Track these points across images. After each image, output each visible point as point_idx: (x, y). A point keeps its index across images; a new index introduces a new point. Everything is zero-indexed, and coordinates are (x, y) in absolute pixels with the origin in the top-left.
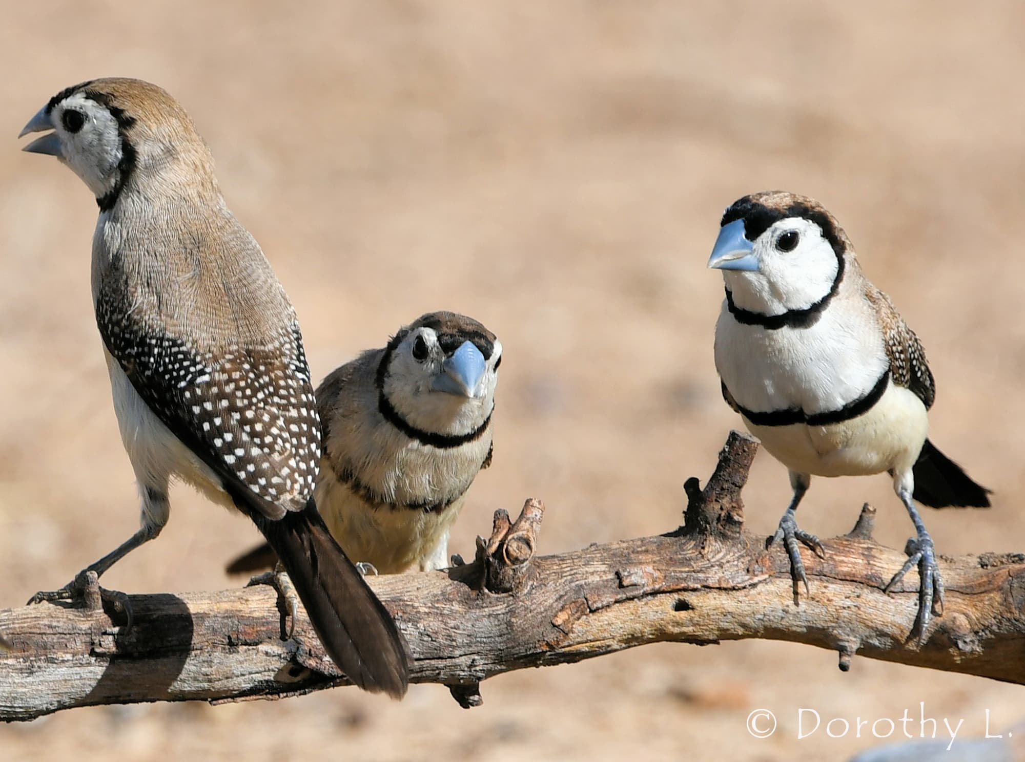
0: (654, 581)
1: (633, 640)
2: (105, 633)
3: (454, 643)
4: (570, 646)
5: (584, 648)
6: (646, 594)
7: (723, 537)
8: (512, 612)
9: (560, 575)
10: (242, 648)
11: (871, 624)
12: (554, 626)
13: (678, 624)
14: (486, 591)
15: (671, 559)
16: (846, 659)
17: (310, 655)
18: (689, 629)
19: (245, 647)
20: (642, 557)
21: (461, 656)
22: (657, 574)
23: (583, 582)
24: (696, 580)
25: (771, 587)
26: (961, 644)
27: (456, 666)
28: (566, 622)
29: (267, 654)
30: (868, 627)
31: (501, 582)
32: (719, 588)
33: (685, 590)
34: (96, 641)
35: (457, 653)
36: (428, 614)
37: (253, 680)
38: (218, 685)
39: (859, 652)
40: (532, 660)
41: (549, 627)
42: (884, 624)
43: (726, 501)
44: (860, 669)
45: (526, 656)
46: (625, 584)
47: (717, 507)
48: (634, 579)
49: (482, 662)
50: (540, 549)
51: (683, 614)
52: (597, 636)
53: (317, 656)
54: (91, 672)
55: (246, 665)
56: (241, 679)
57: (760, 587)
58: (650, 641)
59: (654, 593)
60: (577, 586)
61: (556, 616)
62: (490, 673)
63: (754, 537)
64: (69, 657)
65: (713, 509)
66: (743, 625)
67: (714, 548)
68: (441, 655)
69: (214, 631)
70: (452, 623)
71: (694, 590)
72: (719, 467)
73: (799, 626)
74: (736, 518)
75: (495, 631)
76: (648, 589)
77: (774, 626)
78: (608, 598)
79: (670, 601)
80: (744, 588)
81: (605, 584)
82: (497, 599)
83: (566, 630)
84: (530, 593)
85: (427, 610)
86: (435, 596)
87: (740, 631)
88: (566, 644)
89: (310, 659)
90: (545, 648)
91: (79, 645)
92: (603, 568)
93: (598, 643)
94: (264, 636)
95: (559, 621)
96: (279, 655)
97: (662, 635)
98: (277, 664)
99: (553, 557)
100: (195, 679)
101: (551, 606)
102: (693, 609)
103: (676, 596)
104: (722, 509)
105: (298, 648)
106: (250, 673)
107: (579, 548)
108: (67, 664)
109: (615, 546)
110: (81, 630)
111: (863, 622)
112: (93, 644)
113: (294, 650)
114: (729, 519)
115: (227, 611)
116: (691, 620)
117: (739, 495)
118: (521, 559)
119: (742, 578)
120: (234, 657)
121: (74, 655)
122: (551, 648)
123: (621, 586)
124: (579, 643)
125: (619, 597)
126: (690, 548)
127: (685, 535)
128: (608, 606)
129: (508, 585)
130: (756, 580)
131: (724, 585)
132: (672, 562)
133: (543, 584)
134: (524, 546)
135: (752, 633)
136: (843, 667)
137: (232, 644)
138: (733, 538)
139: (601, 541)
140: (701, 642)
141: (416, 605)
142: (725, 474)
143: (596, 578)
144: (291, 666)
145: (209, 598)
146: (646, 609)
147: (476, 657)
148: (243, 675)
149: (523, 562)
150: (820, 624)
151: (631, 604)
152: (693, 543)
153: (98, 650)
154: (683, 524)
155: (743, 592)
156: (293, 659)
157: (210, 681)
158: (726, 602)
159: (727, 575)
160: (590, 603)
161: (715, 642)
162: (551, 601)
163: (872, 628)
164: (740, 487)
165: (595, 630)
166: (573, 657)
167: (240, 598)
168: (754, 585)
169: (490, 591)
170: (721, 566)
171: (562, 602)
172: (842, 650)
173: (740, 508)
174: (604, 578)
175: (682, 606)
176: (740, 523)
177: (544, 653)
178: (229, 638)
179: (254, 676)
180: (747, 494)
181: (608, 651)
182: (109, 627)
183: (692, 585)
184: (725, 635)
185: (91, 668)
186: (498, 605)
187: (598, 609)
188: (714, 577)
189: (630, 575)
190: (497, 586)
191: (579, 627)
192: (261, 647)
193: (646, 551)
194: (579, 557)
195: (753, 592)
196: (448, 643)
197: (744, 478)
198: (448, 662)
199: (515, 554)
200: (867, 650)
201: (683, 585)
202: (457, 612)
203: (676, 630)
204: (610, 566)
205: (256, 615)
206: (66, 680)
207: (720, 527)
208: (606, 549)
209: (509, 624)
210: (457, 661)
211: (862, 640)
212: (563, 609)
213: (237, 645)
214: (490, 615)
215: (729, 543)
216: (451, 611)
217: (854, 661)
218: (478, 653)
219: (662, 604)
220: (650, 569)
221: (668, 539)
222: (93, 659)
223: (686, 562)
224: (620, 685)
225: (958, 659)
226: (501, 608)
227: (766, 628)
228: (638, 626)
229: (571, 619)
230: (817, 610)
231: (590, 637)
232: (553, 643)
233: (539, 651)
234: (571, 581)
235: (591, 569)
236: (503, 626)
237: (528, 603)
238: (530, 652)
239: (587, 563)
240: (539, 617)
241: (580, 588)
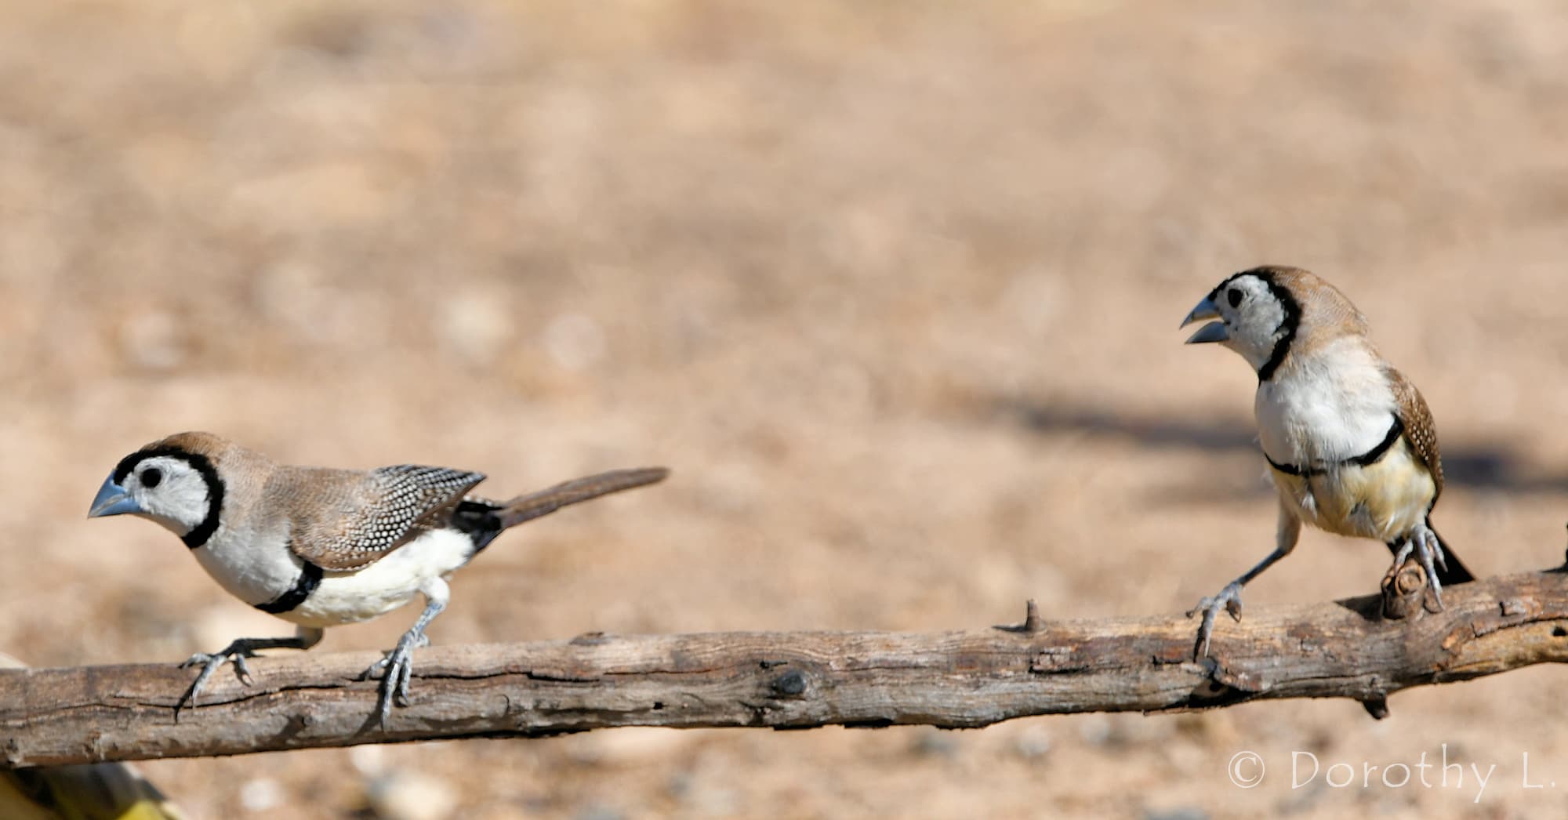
0: (1533, 611)
1: (1518, 662)
2: (1042, 653)
3: (1356, 664)
4: (1460, 666)
5: (1474, 669)
6: (1525, 623)
8: (1405, 637)
9: (1451, 604)
10: (1166, 667)
12: (1443, 649)
13: (1556, 648)
14: (1383, 619)
15: (1550, 592)
17: (1226, 672)
19: (1169, 666)
20: (1522, 590)
21: (1362, 675)
22: (1535, 604)
23: (1470, 611)
27: (1358, 683)
28: (1454, 646)
29: (1188, 672)
31: (1396, 609)
33: (1561, 618)
34: (1035, 660)
35: (1358, 672)
36: (1332, 638)
37: (1178, 695)
38: (1147, 699)
40: (1426, 679)
41: (1439, 650)
45: (1421, 676)
46: (1508, 611)
48: (1515, 609)
49: (1382, 680)
51: (1561, 640)
52: (1484, 659)
53: (1232, 674)
54: (1031, 687)
55: (1170, 681)
56: (1167, 694)
58: (1532, 663)
59: (1534, 622)
60: (1465, 614)
61: (1445, 640)
62: (1391, 691)
64: (1010, 673)
68: (1345, 674)
69: (1141, 652)
70: (1353, 646)
75: (1391, 653)
76: (1528, 618)
78: (1492, 626)
79: (1548, 628)
81: (1490, 614)
82: (1393, 626)
83: (1455, 653)
84: (1422, 620)
85: (1331, 634)
86: (1339, 622)
88: (1456, 664)
89: (1225, 676)
90: (1436, 669)
91: (1020, 662)
92: (1487, 598)
93: (1486, 665)
94: (1185, 656)
95: (1448, 644)
96: (1200, 673)
97: (1543, 658)
98: (1197, 681)
100: (1125, 693)
101: (1441, 632)
103: (1554, 624)
105: (1216, 667)
106: (1175, 689)
108: (1009, 680)
110: (1022, 649)
112: (1031, 662)
113: (1212, 668)
115: (1153, 634)
118: (1413, 590)
120: (1159, 675)
121: (1016, 671)
122: (1442, 669)
123: (1504, 613)
124: (1467, 664)
125: (1502, 624)
127: (1567, 571)
128: (1492, 632)
129: (1401, 614)
132: (1550, 594)
134: (1415, 579)
137: (1156, 663)
141: (1323, 629)
143: (1480, 607)
144: (1210, 682)
145: (1140, 623)
146: (1526, 635)
147: (1376, 676)
148: (1168, 690)
149: (1412, 592)
151: (1513, 631)
153: (1036, 668)
154: (1565, 563)
156: (1211, 676)
157: (1139, 695)
160: (1476, 630)
162: (1439, 629)
165: (1481, 653)
166: (1467, 676)
167: (1167, 623)
169: (1386, 619)
171: (1451, 628)
174: (1493, 607)
175: (1560, 633)
177: (1434, 673)
178: (1154, 658)
179: (1179, 691)
181: (1495, 671)
182: (1047, 647)
185: (1032, 684)
186: (1392, 631)
187: (1482, 635)
189: (1511, 604)
190: (1394, 616)
191: (1467, 649)
192: (1184, 666)
193: (1528, 585)
196: (1350, 663)
198: (1351, 680)
199: (1406, 586)
201: (1560, 614)
202: (1358, 636)
203: (1555, 653)
204: (1499, 597)
205: (1180, 637)
206: (1009, 694)
209: (1403, 648)
210: (1359, 679)
212: (1451, 634)
213: (1161, 664)
214: (1386, 640)
216: (1353, 635)
218: (1377, 672)
219: (1541, 631)
220: (1529, 599)
221: (1551, 575)
222: (1033, 676)
223: (1562, 593)
226: (1395, 633)
228: (1522, 650)
229: (1459, 643)
231: (1478, 659)
232: (1444, 664)
233: (1431, 671)
234: (1461, 610)
235: (1478, 599)
236: (1397, 649)
237: (1420, 629)
238: (1423, 672)
239: (1476, 594)
240: (1430, 642)
241: (1468, 616)
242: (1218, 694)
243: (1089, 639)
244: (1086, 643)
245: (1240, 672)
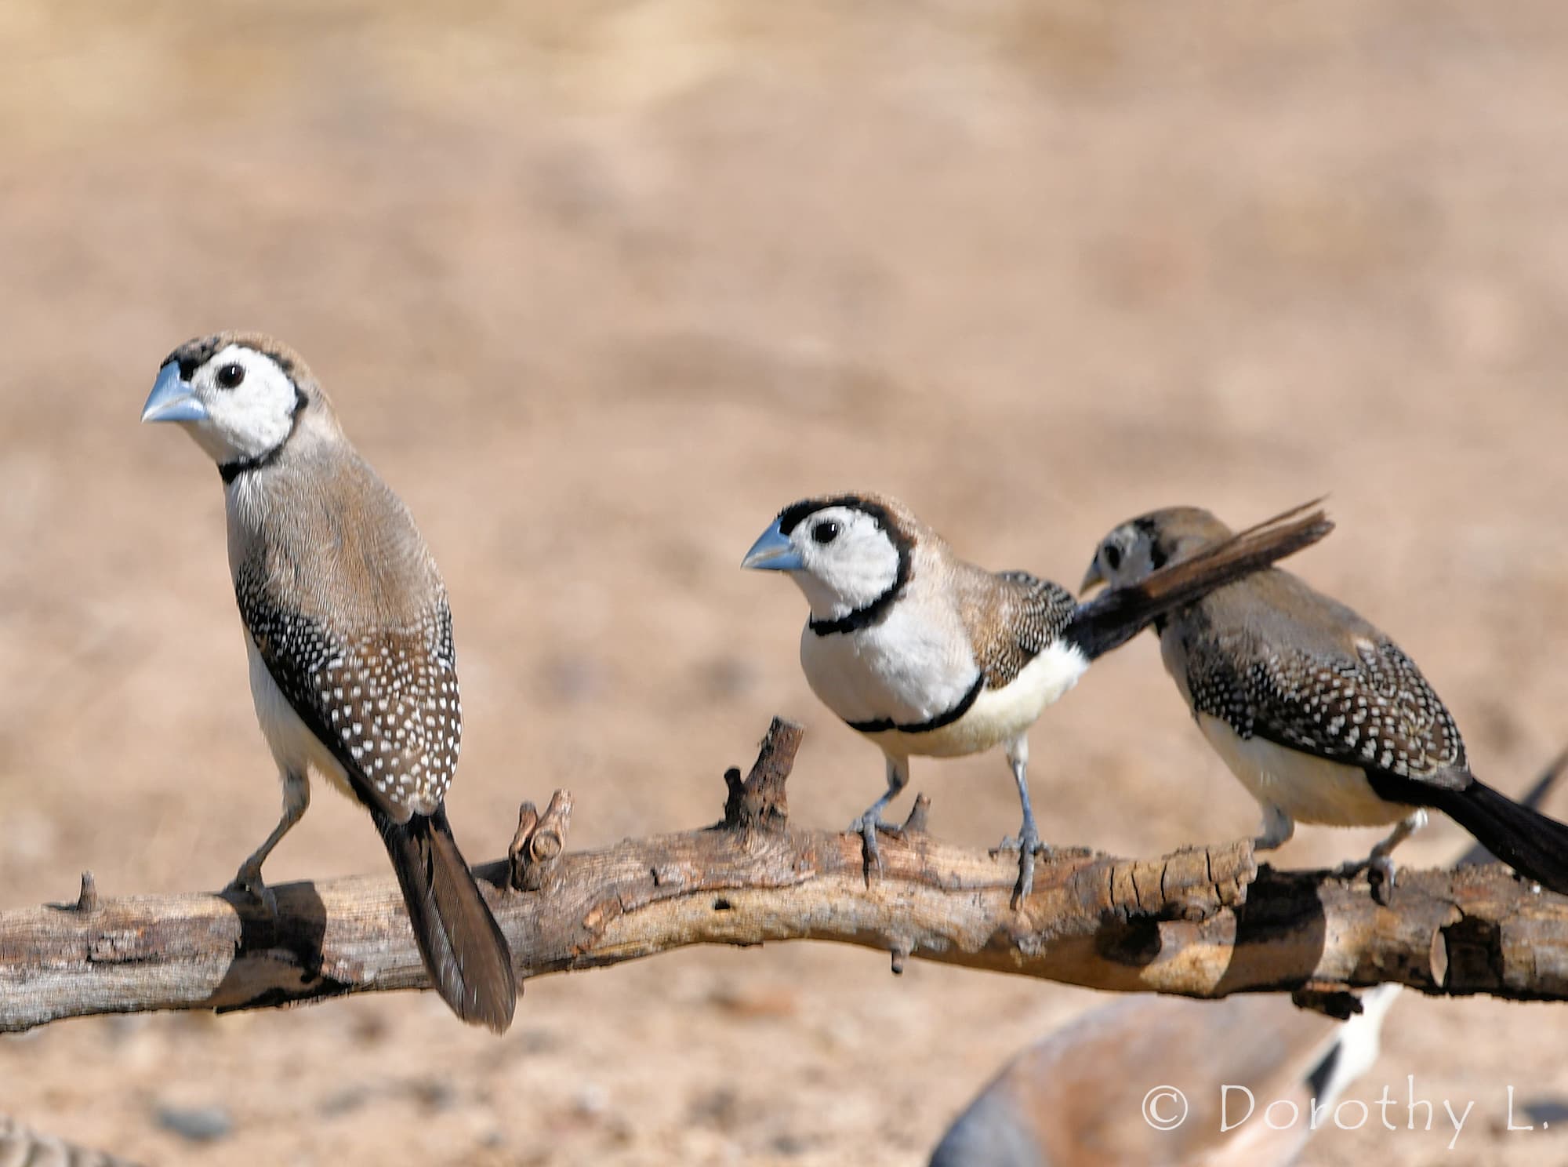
0: (692, 879)
1: (670, 942)
2: (102, 938)
4: (602, 949)
5: (618, 951)
6: (682, 894)
7: (766, 831)
8: (540, 913)
9: (592, 872)
10: (250, 953)
11: (925, 924)
12: (585, 927)
13: (718, 925)
14: (512, 890)
15: (710, 855)
16: (899, 962)
17: (323, 960)
18: (730, 931)
19: (253, 952)
20: (679, 853)
22: (695, 871)
23: (616, 881)
24: (738, 878)
25: (819, 885)
26: (1022, 945)
28: (596, 924)
29: (276, 958)
30: (922, 927)
31: (528, 880)
32: (763, 887)
33: (726, 888)
34: (93, 946)
39: (913, 954)
40: (562, 965)
41: (580, 929)
42: (941, 924)
43: (769, 793)
44: (916, 974)
45: (555, 961)
46: (662, 880)
47: (760, 799)
48: (670, 877)
50: (568, 845)
51: (723, 915)
52: (631, 939)
53: (330, 962)
54: (88, 979)
55: (254, 971)
56: (249, 986)
57: (805, 885)
58: (687, 943)
59: (693, 892)
60: (609, 884)
61: (588, 916)
63: (800, 831)
64: (63, 963)
65: (755, 801)
66: (789, 927)
67: (758, 844)
69: (220, 936)
71: (736, 888)
72: (762, 756)
73: (849, 927)
74: (780, 810)
75: (522, 933)
76: (686, 887)
77: (821, 926)
78: (643, 898)
79: (709, 900)
80: (790, 885)
81: (640, 883)
82: (524, 899)
83: (598, 933)
84: (559, 891)
87: (785, 933)
88: (598, 946)
89: (322, 965)
90: (575, 952)
91: (75, 949)
92: (637, 865)
93: (633, 947)
94: (273, 939)
95: (591, 922)
96: (290, 961)
97: (701, 937)
98: (287, 971)
99: (584, 854)
100: (200, 987)
101: (582, 906)
102: (734, 908)
103: (716, 895)
104: (764, 800)
105: (310, 953)
106: (258, 981)
107: (612, 843)
108: (61, 971)
109: (650, 841)
110: (76, 933)
111: (917, 922)
112: (89, 949)
114: (773, 811)
116: (733, 920)
117: (783, 784)
118: (550, 854)
119: (787, 875)
120: (241, 963)
121: (69, 961)
122: (582, 952)
123: (656, 883)
124: (611, 946)
125: (655, 896)
126: (730, 843)
127: (725, 828)
128: (643, 906)
129: (535, 885)
130: (802, 877)
131: (767, 882)
132: (711, 858)
133: (573, 882)
134: (553, 843)
135: (800, 935)
136: (896, 971)
137: (238, 949)
138: (777, 833)
139: (635, 835)
140: (744, 944)
142: (767, 763)
143: (630, 877)
144: (303, 972)
146: (683, 909)
148: (251, 982)
149: (551, 859)
150: (871, 925)
151: (668, 904)
152: (733, 838)
153: (95, 956)
154: (723, 816)
155: (788, 891)
158: (770, 901)
159: (771, 872)
160: (623, 904)
161: (760, 944)
162: (581, 901)
163: (927, 929)
164: (785, 778)
165: (629, 931)
166: (606, 962)
168: (800, 883)
169: (516, 889)
170: (764, 862)
171: (593, 902)
172: (895, 953)
173: (784, 798)
174: (639, 875)
175: (722, 905)
176: (785, 817)
177: (574, 958)
180: (792, 784)
181: (642, 954)
182: (108, 930)
183: (733, 883)
184: (769, 936)
185: (88, 976)
186: (525, 905)
187: (631, 910)
188: (757, 874)
189: (666, 872)
190: (522, 885)
191: (611, 929)
192: (271, 952)
193: (684, 847)
194: (612, 854)
195: (799, 890)
197: (788, 769)
199: (542, 852)
200: (922, 952)
201: (723, 883)
203: (716, 932)
204: (645, 863)
206: (60, 989)
207: (762, 818)
208: (640, 844)
209: (537, 927)
211: (916, 943)
212: (594, 909)
213: (244, 950)
215: (773, 837)
217: (907, 964)
219: (700, 903)
220: (688, 865)
221: (707, 834)
222: (90, 966)
223: (726, 858)
224: (657, 990)
225: (1019, 962)
226: (528, 909)
227: (812, 929)
228: (675, 928)
229: (604, 921)
230: (868, 909)
231: (624, 939)
232: (585, 948)
233: (569, 954)
234: (603, 880)
235: (625, 866)
236: (531, 929)
237: (557, 903)
238: (559, 957)
239: (620, 860)
240: (569, 919)
241: (613, 886)
242: (311, 986)
243: (155, 920)
244: (153, 925)
245: (339, 958)
